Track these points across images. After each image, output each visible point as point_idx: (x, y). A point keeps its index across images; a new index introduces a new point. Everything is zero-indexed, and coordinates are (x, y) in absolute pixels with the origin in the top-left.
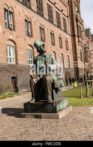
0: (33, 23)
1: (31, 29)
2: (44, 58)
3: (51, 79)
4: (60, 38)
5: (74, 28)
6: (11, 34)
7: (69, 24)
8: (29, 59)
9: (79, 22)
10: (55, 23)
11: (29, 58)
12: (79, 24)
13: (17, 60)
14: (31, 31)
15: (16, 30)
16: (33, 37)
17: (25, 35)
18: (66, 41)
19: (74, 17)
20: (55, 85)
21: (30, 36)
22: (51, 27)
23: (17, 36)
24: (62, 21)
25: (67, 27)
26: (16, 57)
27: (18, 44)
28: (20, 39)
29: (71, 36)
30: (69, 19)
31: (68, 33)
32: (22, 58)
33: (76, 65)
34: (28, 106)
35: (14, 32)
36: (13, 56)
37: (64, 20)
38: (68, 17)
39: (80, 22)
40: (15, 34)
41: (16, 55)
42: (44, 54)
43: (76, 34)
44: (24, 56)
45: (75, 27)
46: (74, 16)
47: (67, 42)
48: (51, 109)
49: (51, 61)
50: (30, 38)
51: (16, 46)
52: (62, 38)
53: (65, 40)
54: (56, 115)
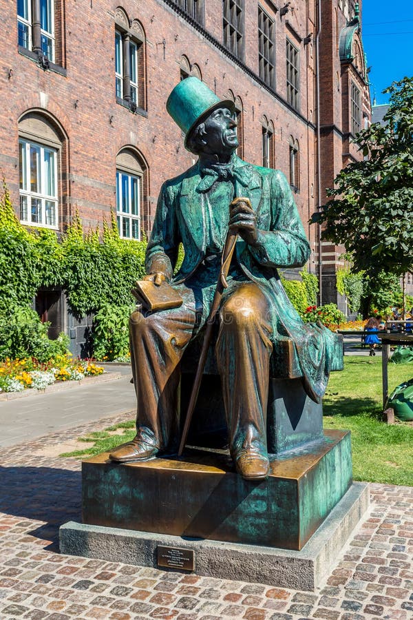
0: (151, 49)
1: (141, 75)
2: (223, 189)
3: (270, 320)
4: (267, 134)
5: (331, 93)
6: (42, 86)
7: (311, 73)
8: (126, 215)
9: (355, 69)
10: (251, 61)
11: (124, 210)
12: (352, 77)
13: (65, 212)
14: (141, 83)
15: (72, 70)
16: (150, 114)
17: (112, 100)
18: (291, 148)
19: (334, 46)
20: (293, 359)
21: (133, 109)
22: (230, 77)
23: (74, 97)
24: (280, 55)
25: (302, 87)
26: (64, 200)
27: (78, 138)
28: (84, 115)
29: (316, 130)
30: (311, 54)
31: (303, 113)
32: (92, 208)
33: (325, 258)
34: (111, 483)
35: (59, 77)
36: (47, 192)
37: (291, 52)
38: (307, 41)
39: (359, 70)
40: (64, 87)
41: (65, 190)
42: (229, 166)
43: (338, 120)
44: (102, 196)
45: (335, 88)
46: (334, 40)
47: (294, 151)
48: (258, 515)
49: (266, 207)
50: (132, 115)
51: (64, 148)
52: (277, 135)
53: (287, 141)
54: (292, 560)
